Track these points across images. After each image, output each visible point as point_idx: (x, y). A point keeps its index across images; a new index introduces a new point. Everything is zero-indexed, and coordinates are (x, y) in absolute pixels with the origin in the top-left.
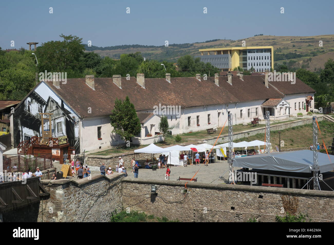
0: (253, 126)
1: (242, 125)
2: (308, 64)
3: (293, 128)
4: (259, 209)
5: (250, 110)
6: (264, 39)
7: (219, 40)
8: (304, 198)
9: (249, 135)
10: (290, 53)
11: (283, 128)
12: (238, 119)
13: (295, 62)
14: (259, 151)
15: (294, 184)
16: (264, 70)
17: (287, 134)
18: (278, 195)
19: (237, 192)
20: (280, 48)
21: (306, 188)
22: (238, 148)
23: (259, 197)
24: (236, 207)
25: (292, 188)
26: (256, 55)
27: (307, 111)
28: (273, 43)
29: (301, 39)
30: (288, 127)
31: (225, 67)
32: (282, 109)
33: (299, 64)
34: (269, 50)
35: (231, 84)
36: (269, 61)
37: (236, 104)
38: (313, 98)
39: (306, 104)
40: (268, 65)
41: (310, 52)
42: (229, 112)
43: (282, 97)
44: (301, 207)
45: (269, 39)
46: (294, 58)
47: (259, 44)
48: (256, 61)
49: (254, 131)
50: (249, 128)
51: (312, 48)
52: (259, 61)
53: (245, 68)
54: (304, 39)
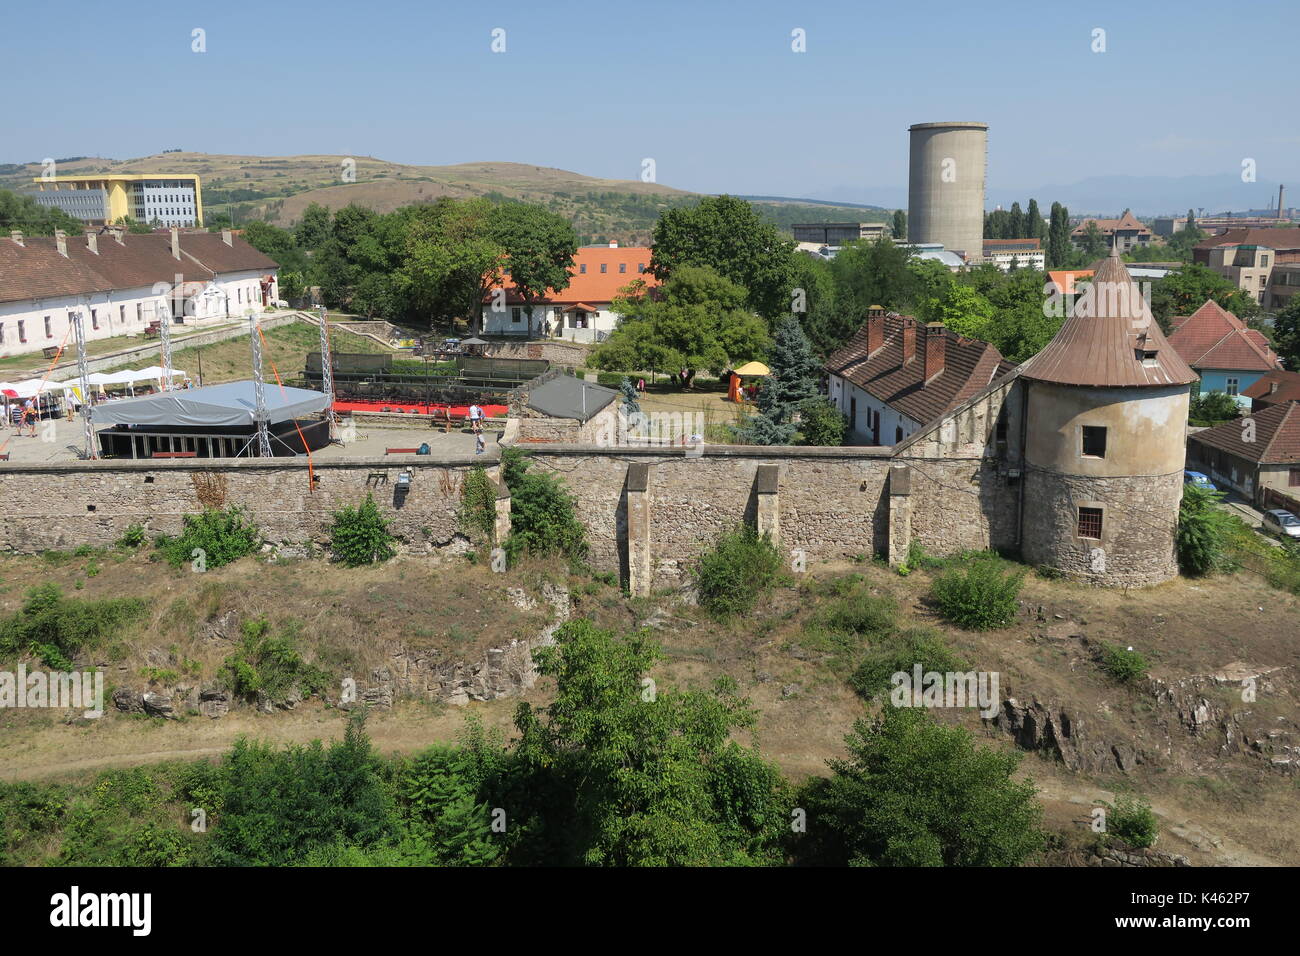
0: (150, 339)
1: (125, 336)
2: (278, 212)
3: (234, 340)
4: (148, 504)
5: (142, 306)
6: (184, 160)
7: (85, 158)
8: (237, 474)
9: (140, 357)
10: (240, 190)
11: (214, 339)
12: (117, 324)
13: (251, 208)
14: (160, 388)
15: (222, 450)
16: (182, 223)
17: (222, 351)
18: (185, 474)
19: (98, 475)
20: (219, 179)
21: (245, 455)
22: (115, 385)
23: (146, 481)
24: (98, 506)
25: (219, 456)
26: (163, 191)
27: (265, 304)
28: (205, 168)
29: (261, 162)
30: (224, 337)
31: (97, 217)
32: (210, 303)
33: (259, 211)
34: (191, 183)
35: (96, 253)
36: (191, 205)
37: (107, 294)
38: (275, 278)
39: (261, 292)
40: (190, 213)
41: (280, 188)
42: (94, 312)
43: (211, 279)
44: (233, 493)
45: (196, 161)
46: (250, 199)
47: (175, 169)
48: (164, 205)
49: (149, 349)
50: (139, 343)
51: (284, 181)
52: (169, 205)
53: (141, 220)
54: (267, 162)
